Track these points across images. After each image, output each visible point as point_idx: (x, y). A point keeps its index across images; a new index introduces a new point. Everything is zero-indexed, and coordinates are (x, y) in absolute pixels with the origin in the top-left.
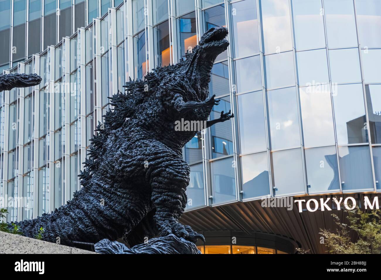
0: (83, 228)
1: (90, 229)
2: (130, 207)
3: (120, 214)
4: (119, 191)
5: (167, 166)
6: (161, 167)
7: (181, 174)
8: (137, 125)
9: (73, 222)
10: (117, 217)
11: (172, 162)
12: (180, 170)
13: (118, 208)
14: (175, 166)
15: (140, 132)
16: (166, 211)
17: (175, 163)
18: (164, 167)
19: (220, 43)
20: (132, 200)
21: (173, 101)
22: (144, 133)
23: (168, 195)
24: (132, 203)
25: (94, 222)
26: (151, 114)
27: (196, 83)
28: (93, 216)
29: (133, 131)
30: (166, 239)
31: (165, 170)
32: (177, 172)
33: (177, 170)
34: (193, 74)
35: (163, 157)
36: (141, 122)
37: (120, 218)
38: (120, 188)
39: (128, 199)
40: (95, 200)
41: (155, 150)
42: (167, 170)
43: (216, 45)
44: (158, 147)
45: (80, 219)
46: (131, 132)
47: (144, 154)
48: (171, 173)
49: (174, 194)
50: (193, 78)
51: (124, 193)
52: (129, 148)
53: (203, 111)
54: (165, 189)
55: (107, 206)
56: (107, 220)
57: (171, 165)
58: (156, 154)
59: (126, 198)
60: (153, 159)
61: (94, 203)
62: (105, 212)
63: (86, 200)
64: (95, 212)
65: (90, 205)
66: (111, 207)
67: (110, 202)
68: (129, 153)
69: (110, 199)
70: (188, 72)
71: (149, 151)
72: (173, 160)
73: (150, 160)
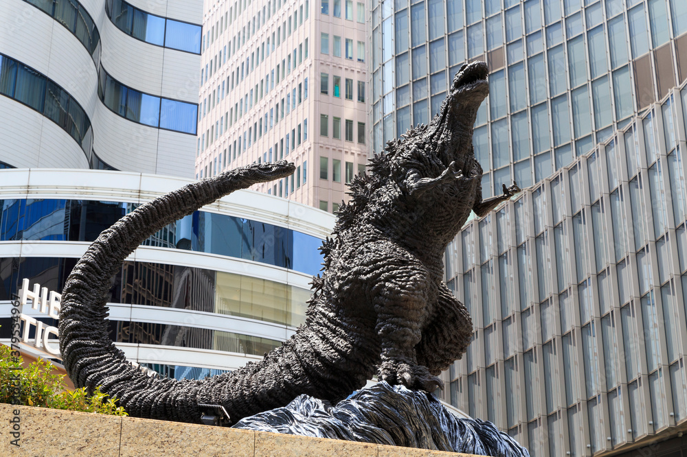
0: (289, 379)
1: (299, 380)
3: (343, 354)
4: (345, 321)
5: (387, 279)
6: (380, 281)
7: (406, 289)
8: (369, 221)
9: (279, 370)
10: (340, 360)
11: (395, 272)
12: (404, 284)
13: (342, 344)
14: (399, 277)
15: (370, 231)
17: (399, 273)
18: (383, 280)
19: (473, 87)
20: (360, 333)
21: (405, 181)
22: (375, 232)
23: (393, 323)
24: (361, 337)
25: (306, 370)
26: (386, 202)
27: (444, 150)
28: (305, 361)
29: (362, 230)
30: (373, 390)
31: (384, 285)
32: (400, 286)
33: (400, 283)
34: (442, 136)
35: (384, 266)
36: (373, 215)
37: (343, 360)
38: (346, 316)
39: (356, 331)
40: (314, 336)
41: (374, 256)
42: (387, 284)
44: (381, 251)
45: (288, 366)
46: (359, 232)
47: (362, 264)
48: (391, 289)
49: (400, 320)
50: (440, 142)
51: (351, 323)
52: (351, 256)
53: (458, 190)
54: (388, 313)
55: (328, 345)
56: (327, 365)
57: (393, 277)
58: (376, 261)
59: (352, 331)
60: (372, 271)
61: (311, 342)
62: (324, 354)
63: (304, 338)
64: (309, 355)
65: (306, 345)
66: (332, 345)
67: (334, 337)
68: (348, 263)
69: (334, 333)
70: (434, 134)
71: (367, 259)
72: (397, 269)
73: (368, 272)
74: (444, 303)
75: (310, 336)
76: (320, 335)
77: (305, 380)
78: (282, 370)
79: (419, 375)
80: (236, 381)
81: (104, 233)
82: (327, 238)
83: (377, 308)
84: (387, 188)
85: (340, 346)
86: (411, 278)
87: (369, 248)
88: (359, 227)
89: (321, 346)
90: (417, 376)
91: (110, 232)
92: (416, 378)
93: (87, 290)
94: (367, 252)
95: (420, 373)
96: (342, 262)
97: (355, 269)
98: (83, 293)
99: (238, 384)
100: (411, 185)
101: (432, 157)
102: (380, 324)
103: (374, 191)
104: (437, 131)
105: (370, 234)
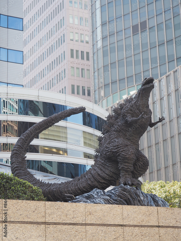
0: (90, 183)
1: (93, 183)
2: (112, 171)
3: (107, 175)
4: (107, 164)
5: (122, 152)
6: (120, 152)
7: (128, 154)
8: (115, 131)
9: (86, 180)
11: (124, 149)
12: (128, 153)
13: (107, 172)
14: (126, 151)
15: (115, 134)
16: (124, 173)
17: (126, 149)
18: (121, 152)
19: (149, 86)
20: (113, 167)
21: (126, 118)
22: (117, 135)
23: (124, 165)
24: (113, 169)
25: (96, 180)
26: (120, 125)
28: (95, 177)
29: (112, 134)
30: (119, 187)
31: (121, 153)
32: (126, 154)
33: (126, 153)
34: (139, 102)
35: (121, 147)
36: (116, 129)
37: (108, 176)
38: (108, 162)
39: (111, 167)
41: (117, 144)
42: (122, 153)
43: (147, 87)
44: (119, 142)
45: (89, 179)
46: (111, 135)
47: (113, 146)
48: (123, 155)
49: (126, 164)
50: (138, 104)
51: (110, 164)
52: (109, 143)
54: (123, 162)
55: (102, 172)
56: (102, 178)
57: (124, 151)
58: (118, 145)
59: (110, 167)
60: (117, 148)
61: (97, 170)
62: (101, 174)
63: (94, 169)
64: (96, 175)
65: (95, 172)
66: (104, 172)
67: (104, 169)
68: (108, 146)
69: (104, 167)
70: (136, 102)
71: (115, 145)
72: (125, 148)
73: (115, 149)
74: (139, 156)
75: (96, 168)
76: (99, 168)
77: (95, 183)
78: (87, 180)
79: (133, 182)
80: (72, 184)
81: (23, 135)
82: (100, 136)
83: (119, 160)
84: (120, 120)
85: (106, 172)
86: (130, 151)
87: (115, 141)
88: (111, 133)
89: (100, 172)
90: (132, 182)
91: (25, 134)
92: (132, 183)
93: (19, 154)
94: (115, 142)
95: (134, 181)
96: (106, 145)
97: (110, 148)
98: (18, 155)
99: (73, 185)
100: (129, 120)
101: (136, 110)
102: (120, 165)
103: (115, 120)
104: (137, 100)
105: (115, 136)
